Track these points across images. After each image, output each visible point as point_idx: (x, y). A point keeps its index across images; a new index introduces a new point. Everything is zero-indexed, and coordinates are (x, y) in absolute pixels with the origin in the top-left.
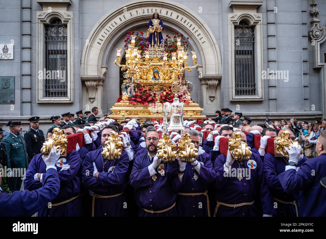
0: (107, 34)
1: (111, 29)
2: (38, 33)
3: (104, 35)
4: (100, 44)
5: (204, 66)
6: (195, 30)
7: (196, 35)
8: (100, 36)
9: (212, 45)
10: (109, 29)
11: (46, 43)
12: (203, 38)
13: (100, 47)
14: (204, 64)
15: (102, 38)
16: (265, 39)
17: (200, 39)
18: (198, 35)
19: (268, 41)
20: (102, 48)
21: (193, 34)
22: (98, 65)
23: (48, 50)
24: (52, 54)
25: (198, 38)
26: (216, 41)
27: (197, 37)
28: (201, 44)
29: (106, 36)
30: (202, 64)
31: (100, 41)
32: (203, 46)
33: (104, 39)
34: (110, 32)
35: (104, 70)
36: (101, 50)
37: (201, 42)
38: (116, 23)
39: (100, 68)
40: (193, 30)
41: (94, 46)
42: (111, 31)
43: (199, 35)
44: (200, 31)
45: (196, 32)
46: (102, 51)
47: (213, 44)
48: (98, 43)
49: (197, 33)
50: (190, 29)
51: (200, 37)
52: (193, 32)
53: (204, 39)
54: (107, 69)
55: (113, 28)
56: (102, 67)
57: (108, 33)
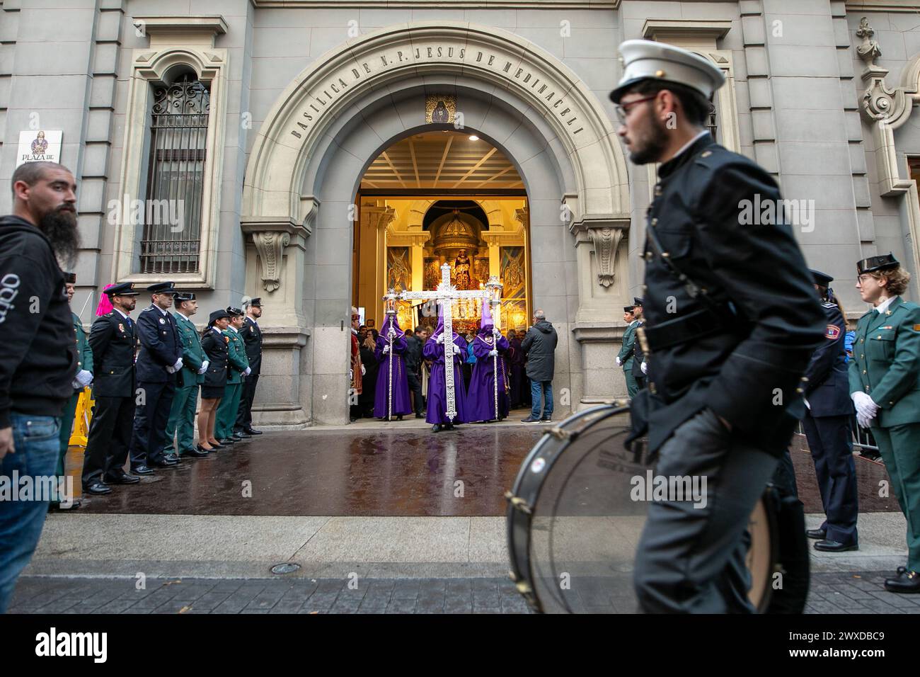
0: (318, 111)
1: (331, 98)
2: (132, 103)
3: (311, 112)
4: (299, 136)
5: (581, 195)
6: (554, 99)
7: (557, 111)
8: (299, 116)
9: (601, 135)
10: (324, 98)
11: (153, 131)
12: (575, 119)
13: (298, 143)
14: (580, 186)
15: (305, 121)
16: (745, 118)
17: (569, 123)
18: (563, 113)
19: (752, 120)
20: (305, 147)
21: (549, 110)
22: (290, 192)
23: (158, 151)
24: (167, 160)
25: (564, 120)
26: (612, 125)
27: (559, 117)
28: (572, 135)
29: (316, 116)
30: (576, 190)
31: (299, 130)
32: (578, 139)
33: (310, 124)
34: (327, 106)
35: (308, 207)
36: (301, 151)
37: (570, 129)
38: (343, 84)
39: (297, 199)
40: (548, 100)
41: (281, 140)
42: (329, 102)
43: (565, 112)
44: (567, 103)
45: (559, 104)
46: (304, 153)
47: (604, 134)
48: (294, 133)
49: (561, 107)
50: (542, 97)
51: (568, 116)
52: (550, 104)
53: (580, 122)
54: (317, 204)
55: (335, 96)
56: (302, 199)
57: (322, 109)
